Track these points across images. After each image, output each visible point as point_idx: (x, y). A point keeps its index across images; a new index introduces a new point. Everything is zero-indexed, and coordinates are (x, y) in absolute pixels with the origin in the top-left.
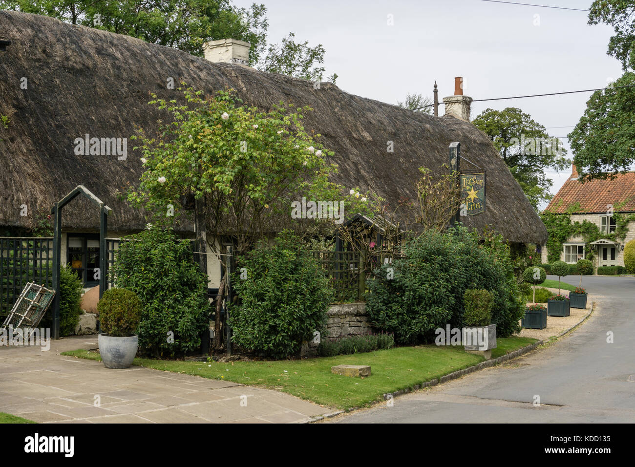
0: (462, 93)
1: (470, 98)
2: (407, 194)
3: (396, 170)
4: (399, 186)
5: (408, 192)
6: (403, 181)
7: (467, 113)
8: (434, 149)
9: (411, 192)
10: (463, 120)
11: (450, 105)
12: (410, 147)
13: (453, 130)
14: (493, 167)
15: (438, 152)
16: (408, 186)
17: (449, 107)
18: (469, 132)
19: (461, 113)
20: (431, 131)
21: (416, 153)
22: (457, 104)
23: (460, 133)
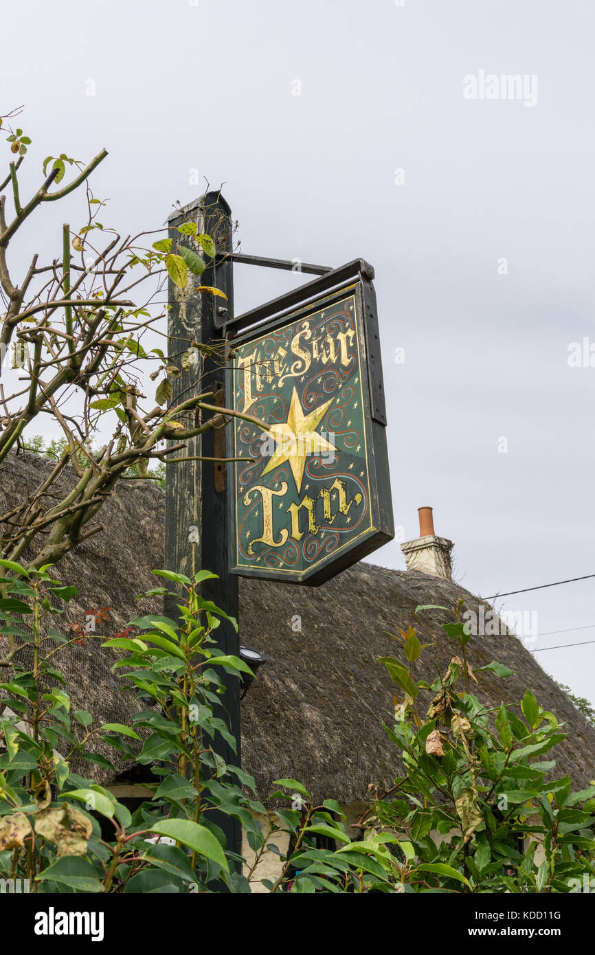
0: (432, 533)
1: (449, 542)
2: (290, 691)
3: (270, 639)
4: (272, 673)
5: (294, 687)
6: (285, 663)
7: (446, 567)
8: (375, 612)
9: (302, 688)
10: (438, 575)
11: (415, 554)
12: (316, 603)
13: (419, 588)
14: (505, 654)
15: (384, 618)
16: (299, 676)
17: (412, 558)
18: (451, 593)
19: (434, 565)
20: (372, 583)
21: (331, 614)
22: (425, 550)
23: (433, 593)
